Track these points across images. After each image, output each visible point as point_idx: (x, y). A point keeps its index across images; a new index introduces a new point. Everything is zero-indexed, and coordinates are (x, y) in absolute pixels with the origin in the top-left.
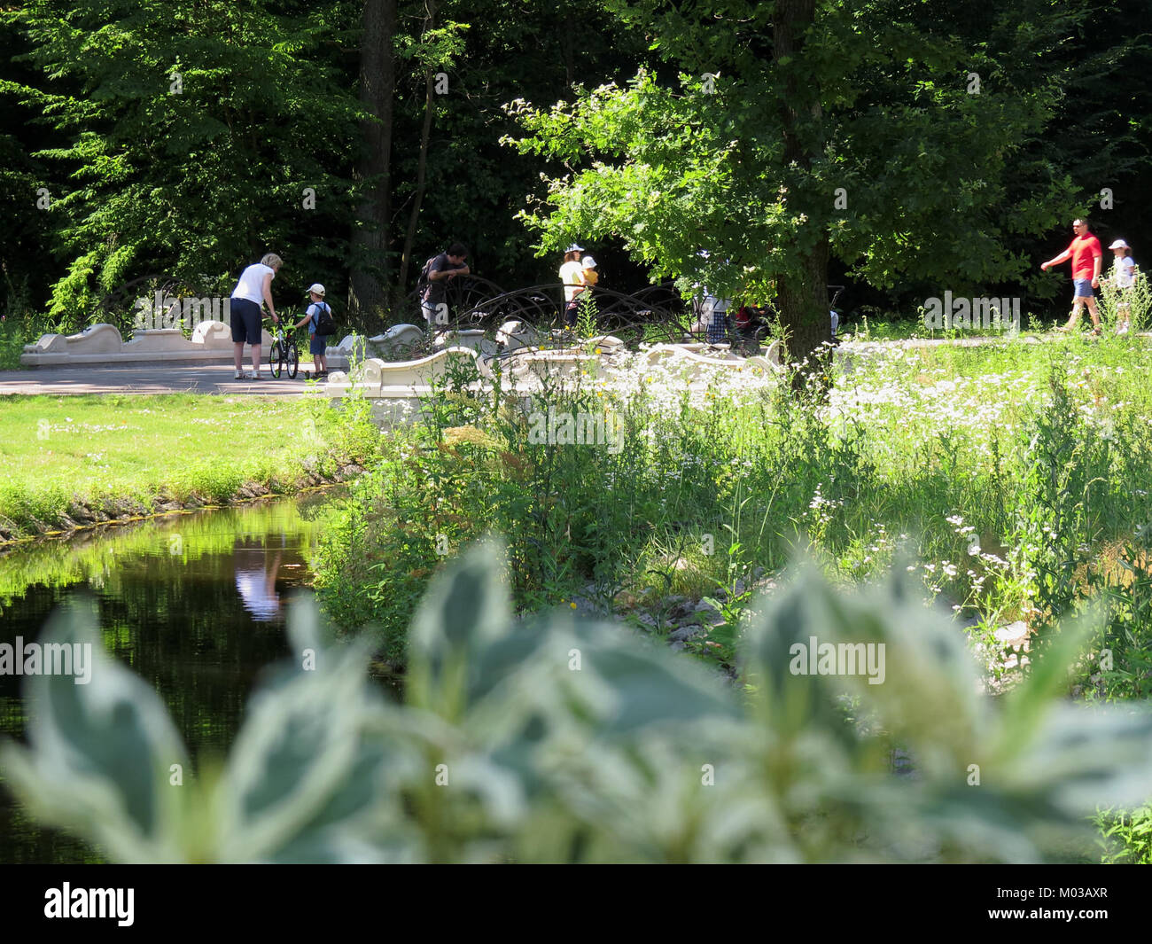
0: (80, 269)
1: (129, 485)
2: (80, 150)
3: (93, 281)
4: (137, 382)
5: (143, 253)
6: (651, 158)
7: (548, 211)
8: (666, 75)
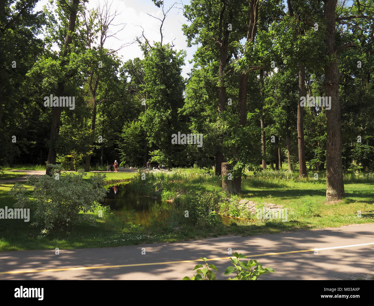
0: (122, 163)
1: (121, 179)
2: (122, 153)
3: (123, 164)
4: (125, 172)
5: (127, 161)
6: (159, 155)
7: (151, 159)
8: (161, 150)
